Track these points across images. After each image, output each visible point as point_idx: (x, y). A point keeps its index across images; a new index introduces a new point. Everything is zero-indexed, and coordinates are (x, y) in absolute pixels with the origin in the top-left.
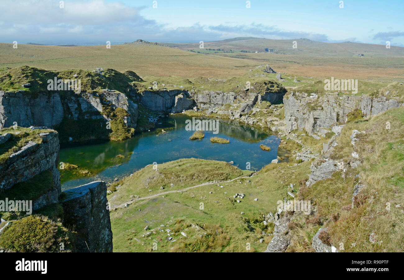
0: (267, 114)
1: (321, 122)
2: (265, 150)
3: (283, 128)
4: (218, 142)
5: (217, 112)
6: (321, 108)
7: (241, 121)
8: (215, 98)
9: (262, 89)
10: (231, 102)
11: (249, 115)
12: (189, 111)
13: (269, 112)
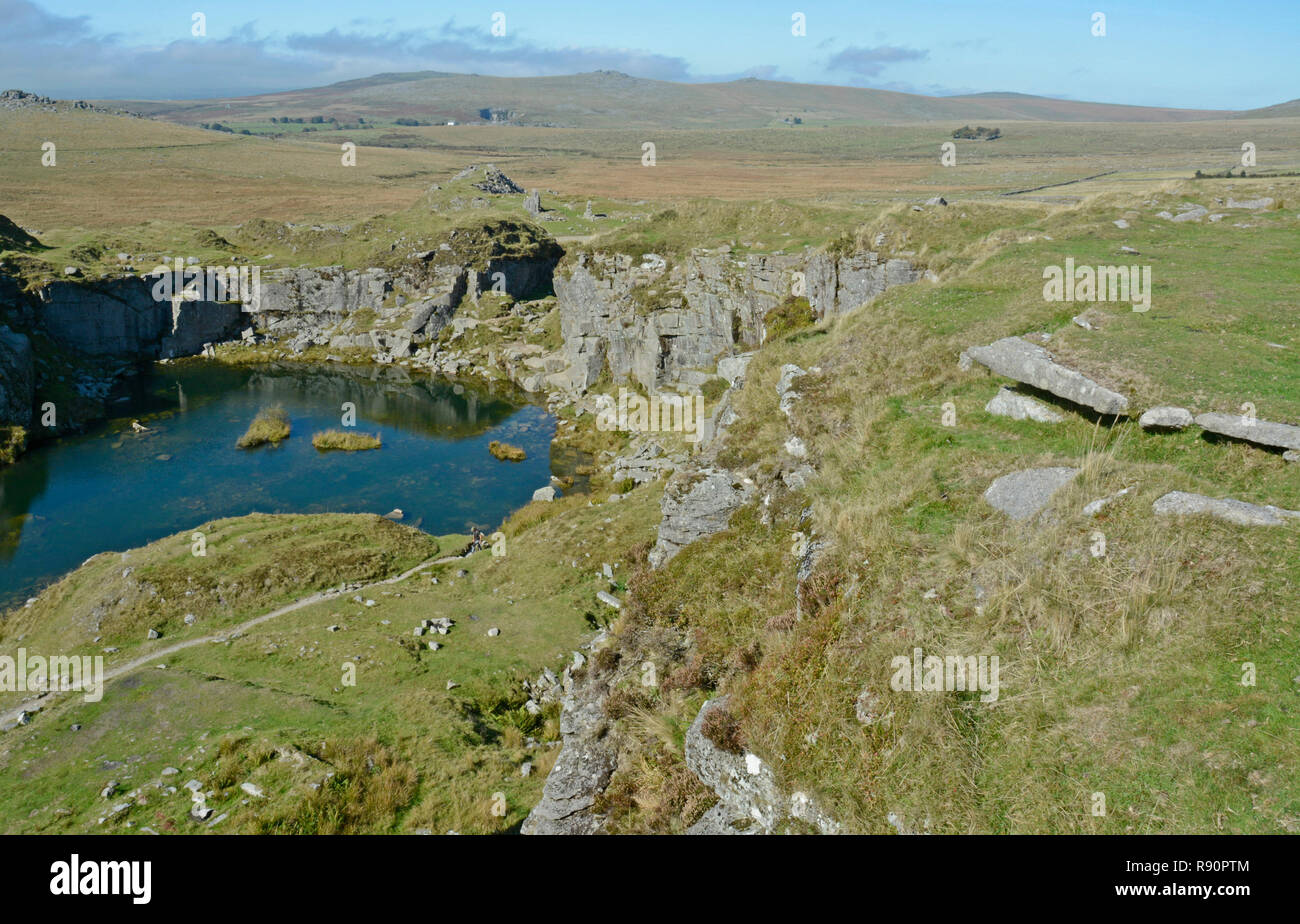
0: (503, 334)
1: (684, 348)
2: (506, 458)
3: (559, 379)
4: (341, 449)
5: (327, 344)
6: (679, 302)
7: (415, 366)
8: (318, 293)
9: (480, 250)
10: (373, 303)
11: (443, 342)
12: (228, 345)
13: (510, 328)
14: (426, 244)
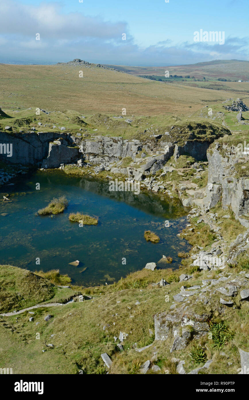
0: (183, 176)
2: (149, 241)
3: (199, 202)
5: (110, 170)
7: (143, 186)
8: (111, 148)
9: (183, 136)
10: (132, 155)
11: (157, 176)
12: (70, 166)
13: (188, 174)
14: (159, 131)
